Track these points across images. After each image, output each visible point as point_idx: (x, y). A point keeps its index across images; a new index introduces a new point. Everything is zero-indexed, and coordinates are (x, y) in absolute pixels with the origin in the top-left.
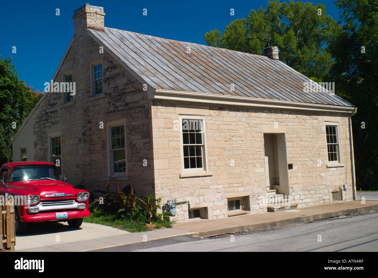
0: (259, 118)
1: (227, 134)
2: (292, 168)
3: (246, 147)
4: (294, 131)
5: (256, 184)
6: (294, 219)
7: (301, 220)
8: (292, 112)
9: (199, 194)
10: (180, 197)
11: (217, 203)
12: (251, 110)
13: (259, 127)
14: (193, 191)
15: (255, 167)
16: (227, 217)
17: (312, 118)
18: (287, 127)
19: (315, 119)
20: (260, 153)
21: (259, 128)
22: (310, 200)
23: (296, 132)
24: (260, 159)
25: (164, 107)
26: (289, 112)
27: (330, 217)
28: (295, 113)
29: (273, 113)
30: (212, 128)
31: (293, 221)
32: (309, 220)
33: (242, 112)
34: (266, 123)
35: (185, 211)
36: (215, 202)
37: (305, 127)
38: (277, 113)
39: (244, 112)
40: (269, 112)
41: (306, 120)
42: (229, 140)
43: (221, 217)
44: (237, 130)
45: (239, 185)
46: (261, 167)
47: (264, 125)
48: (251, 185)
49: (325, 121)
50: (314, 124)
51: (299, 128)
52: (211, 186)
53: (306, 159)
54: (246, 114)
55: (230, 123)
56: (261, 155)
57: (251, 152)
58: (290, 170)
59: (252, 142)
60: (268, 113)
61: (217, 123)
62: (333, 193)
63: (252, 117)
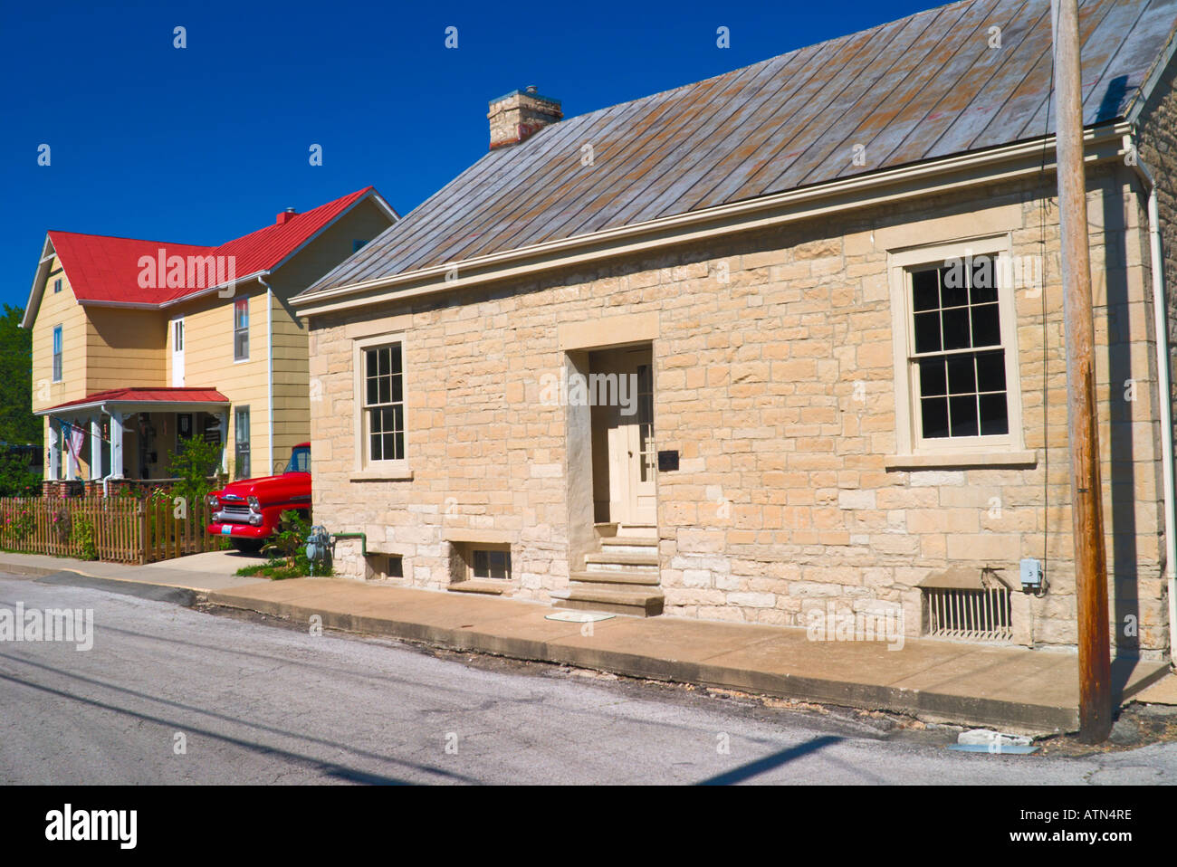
0: (549, 307)
1: (455, 368)
2: (676, 467)
3: (506, 402)
4: (698, 326)
5: (532, 512)
6: (403, 623)
7: (423, 636)
8: (687, 257)
9: (385, 521)
10: (350, 524)
11: (423, 551)
12: (525, 287)
13: (550, 335)
14: (373, 513)
15: (530, 462)
16: (446, 591)
17: (803, 254)
18: (664, 315)
19: (819, 255)
20: (550, 415)
21: (551, 338)
22: (769, 600)
23: (709, 329)
24: (550, 437)
25: (328, 330)
26: (674, 258)
27: (539, 657)
28: (706, 255)
29: (603, 277)
30: (417, 359)
31: (398, 629)
32: (451, 641)
33: (494, 299)
34: (576, 317)
35: (358, 555)
36: (419, 546)
37: (757, 300)
38: (619, 275)
39: (502, 297)
40: (587, 279)
41: (761, 272)
42: (459, 385)
43: (432, 588)
44: (481, 354)
45: (483, 509)
46: (552, 461)
47: (567, 324)
48: (514, 514)
49: (893, 251)
50: (811, 277)
51: (720, 310)
52: (410, 506)
53: (751, 433)
54: (510, 303)
55: (461, 338)
56: (553, 421)
57: (519, 414)
58: (669, 473)
59: (524, 385)
60: (584, 281)
61: (430, 343)
62: (926, 591)
63: (527, 307)
